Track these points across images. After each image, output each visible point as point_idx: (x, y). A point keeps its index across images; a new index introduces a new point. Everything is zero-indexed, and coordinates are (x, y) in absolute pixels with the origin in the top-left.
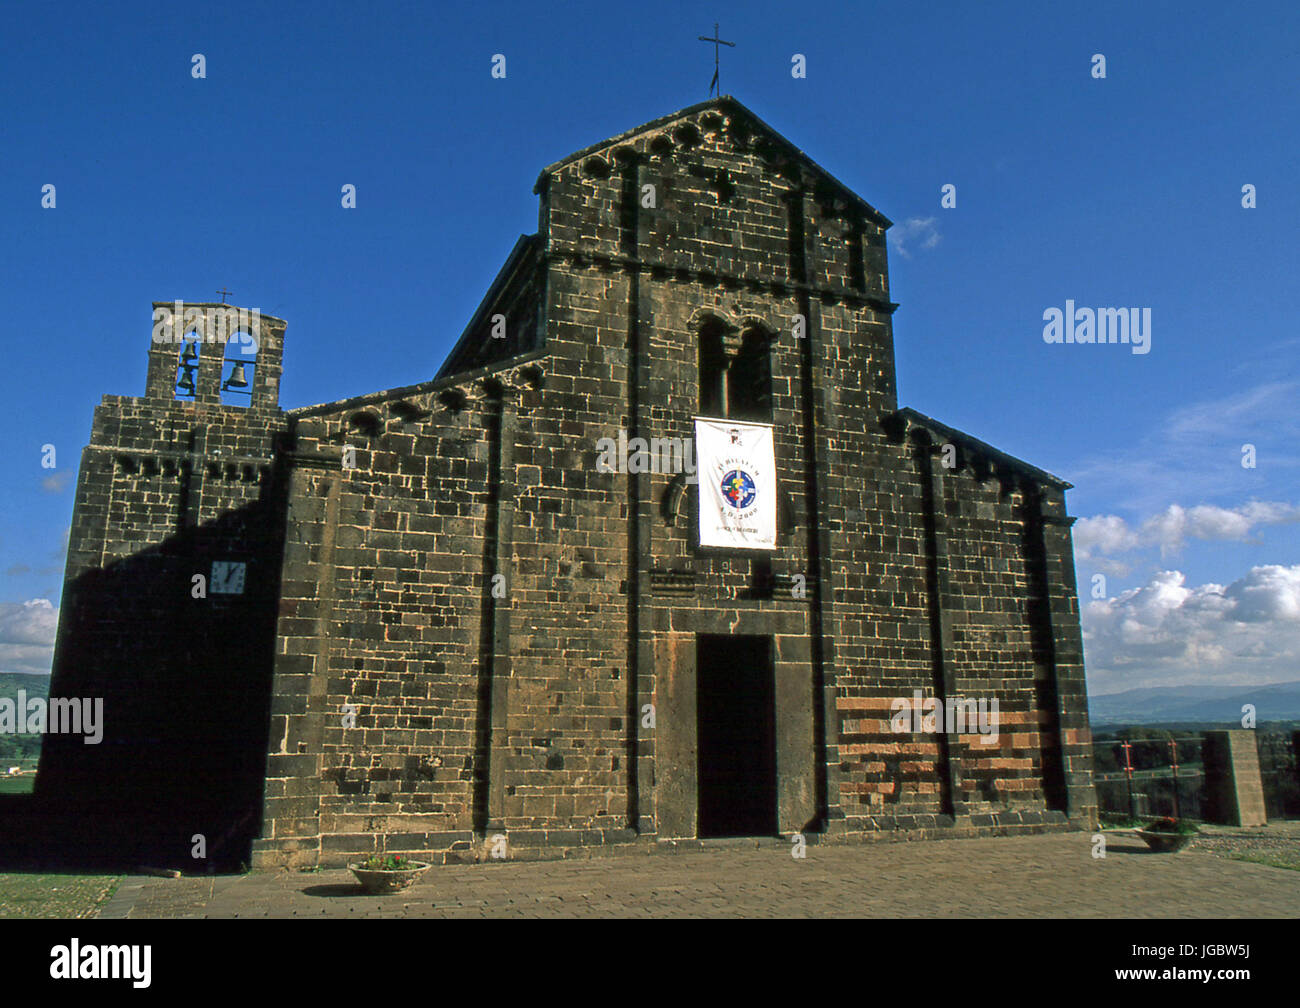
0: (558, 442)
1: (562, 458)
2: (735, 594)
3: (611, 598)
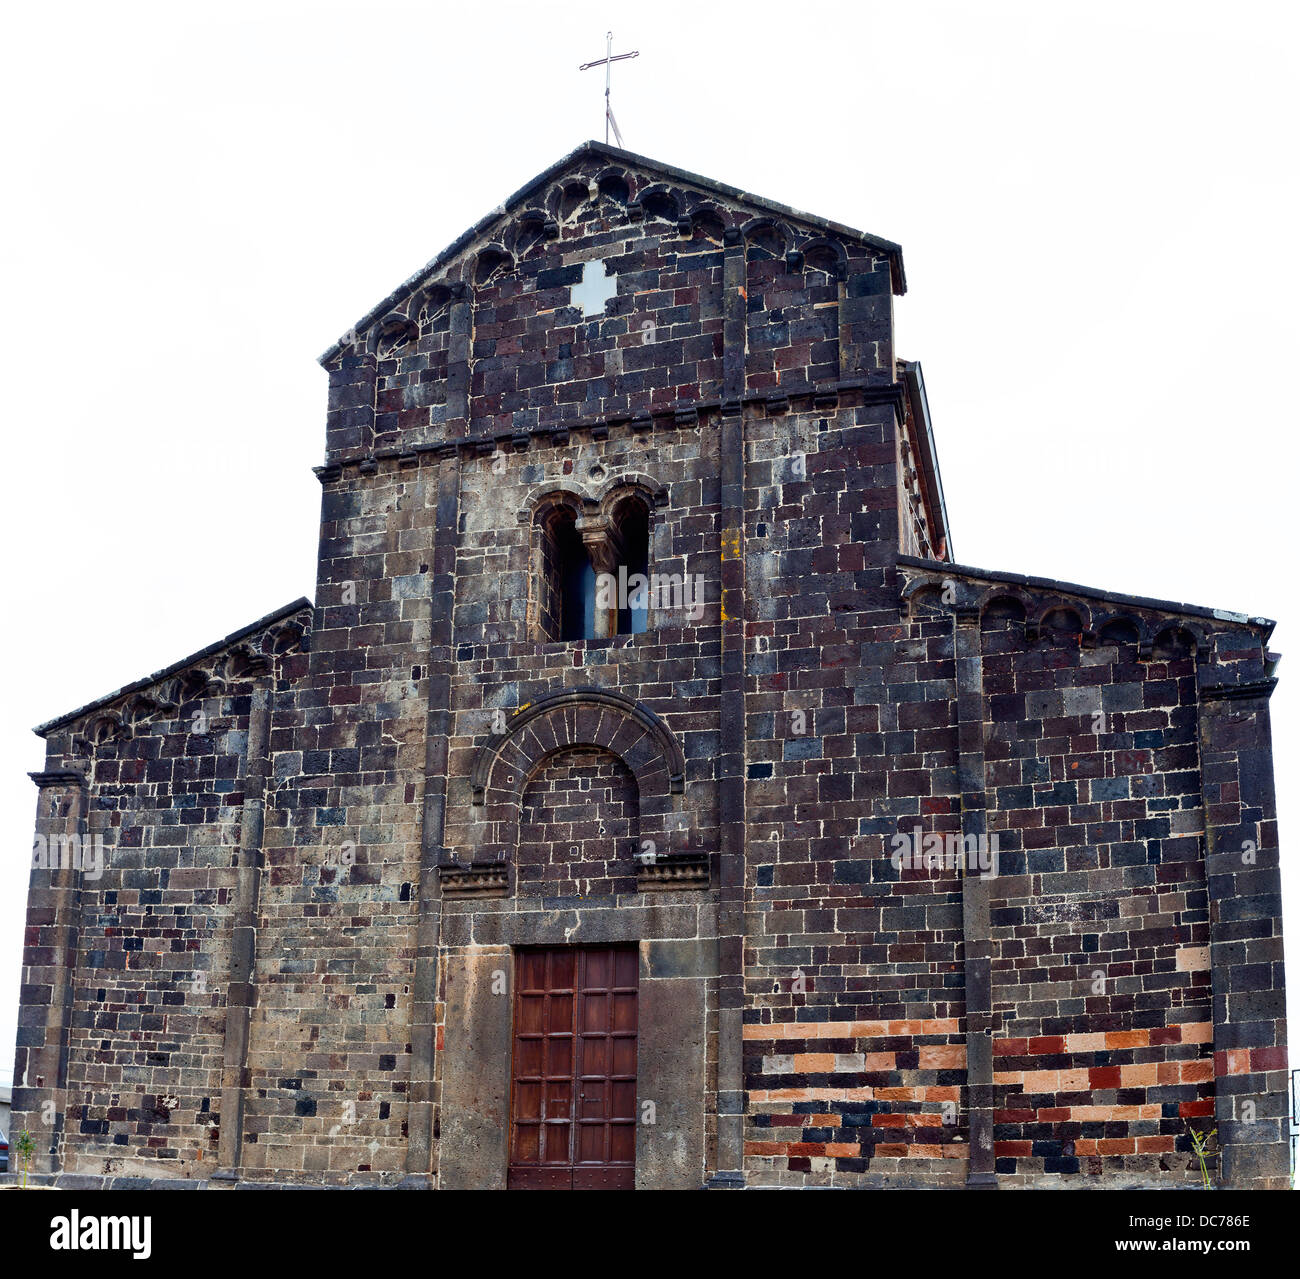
0: (328, 717)
1: (331, 735)
2: (588, 889)
3: (387, 906)
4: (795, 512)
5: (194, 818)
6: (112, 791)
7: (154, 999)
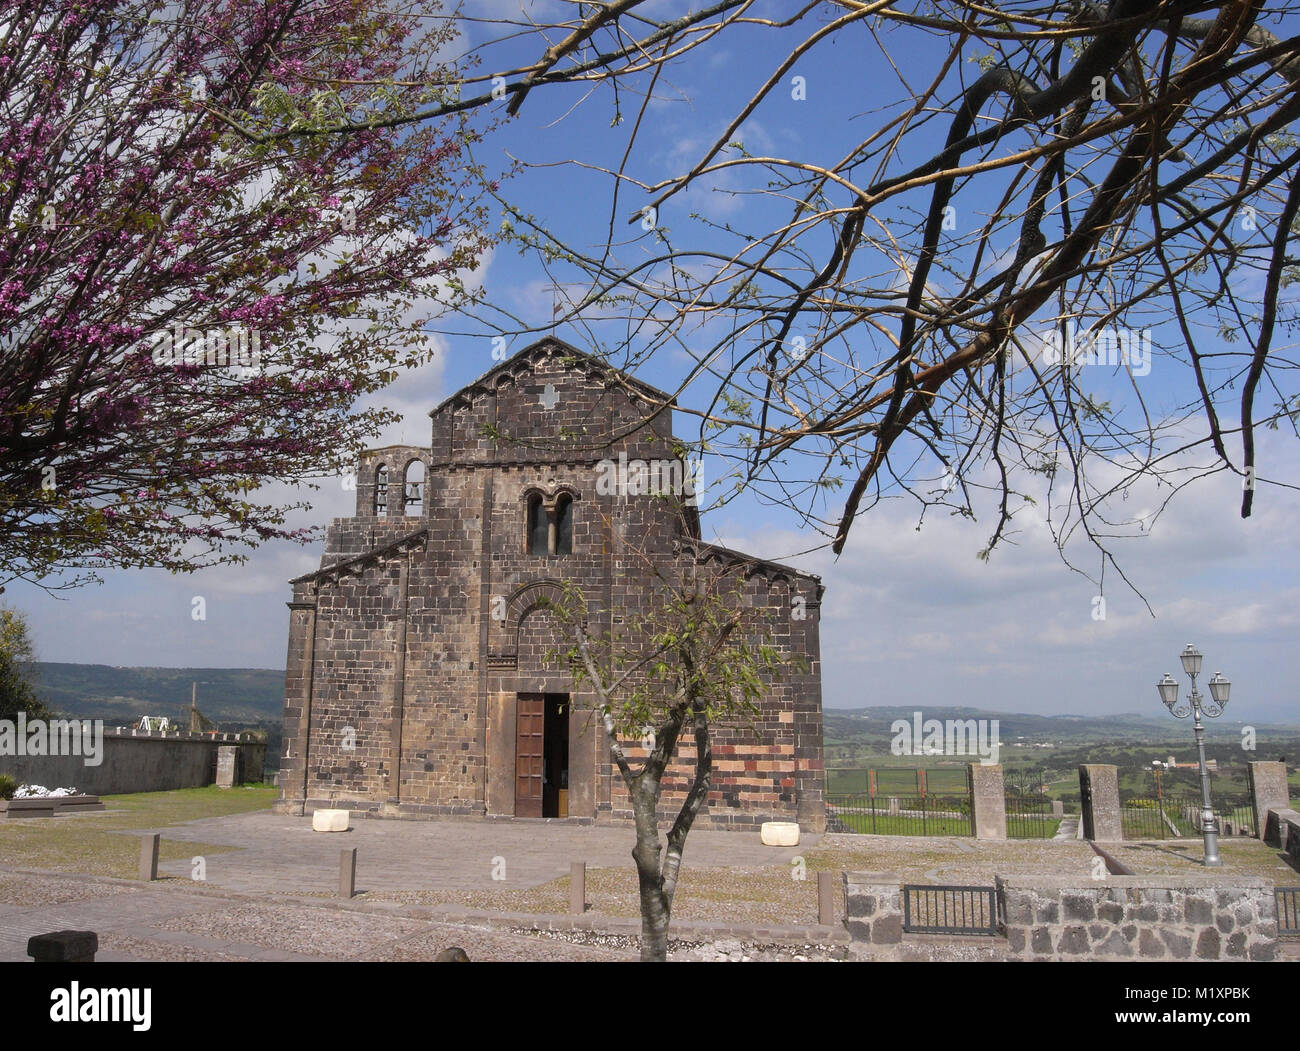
0: (434, 582)
1: (436, 591)
2: (548, 667)
3: (463, 673)
4: (632, 508)
5: (372, 626)
6: (329, 611)
7: (354, 714)
